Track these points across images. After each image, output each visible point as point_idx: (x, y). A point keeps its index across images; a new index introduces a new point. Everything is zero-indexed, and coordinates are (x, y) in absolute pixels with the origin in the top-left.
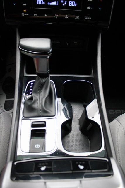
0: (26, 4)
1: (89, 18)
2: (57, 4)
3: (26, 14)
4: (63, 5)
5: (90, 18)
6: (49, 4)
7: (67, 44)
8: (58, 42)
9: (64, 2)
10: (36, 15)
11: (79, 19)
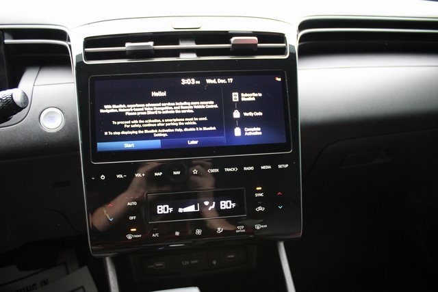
0: (135, 217)
1: (262, 226)
2: (196, 208)
3: (136, 236)
4: (210, 209)
5: (266, 226)
6: (180, 210)
7: (214, 262)
8: (193, 262)
9: (211, 204)
10: (157, 234)
11: (244, 231)
